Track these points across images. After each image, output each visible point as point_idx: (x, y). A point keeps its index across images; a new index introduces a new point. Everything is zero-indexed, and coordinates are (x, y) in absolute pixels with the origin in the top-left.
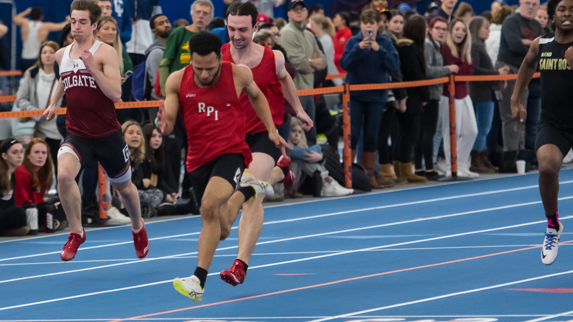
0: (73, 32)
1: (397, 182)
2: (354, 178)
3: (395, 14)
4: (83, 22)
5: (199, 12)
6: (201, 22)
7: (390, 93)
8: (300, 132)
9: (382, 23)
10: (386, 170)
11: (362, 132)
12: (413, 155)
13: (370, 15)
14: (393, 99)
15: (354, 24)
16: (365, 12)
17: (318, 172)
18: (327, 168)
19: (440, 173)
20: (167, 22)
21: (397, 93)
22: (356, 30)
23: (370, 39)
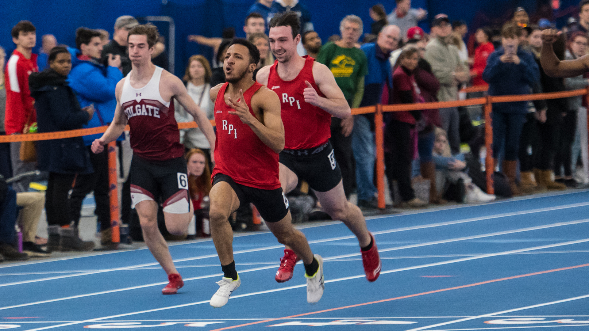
0: (132, 56)
1: (538, 189)
2: (496, 185)
3: (535, 29)
4: (142, 46)
5: (348, 28)
6: (350, 38)
7: (531, 104)
8: (444, 142)
9: (523, 38)
10: (526, 178)
11: (503, 141)
12: (552, 163)
13: (511, 30)
14: (533, 110)
15: (496, 39)
16: (507, 27)
17: (461, 180)
18: (470, 175)
19: (578, 181)
20: (317, 37)
21: (538, 104)
22: (497, 45)
23: (511, 53)
